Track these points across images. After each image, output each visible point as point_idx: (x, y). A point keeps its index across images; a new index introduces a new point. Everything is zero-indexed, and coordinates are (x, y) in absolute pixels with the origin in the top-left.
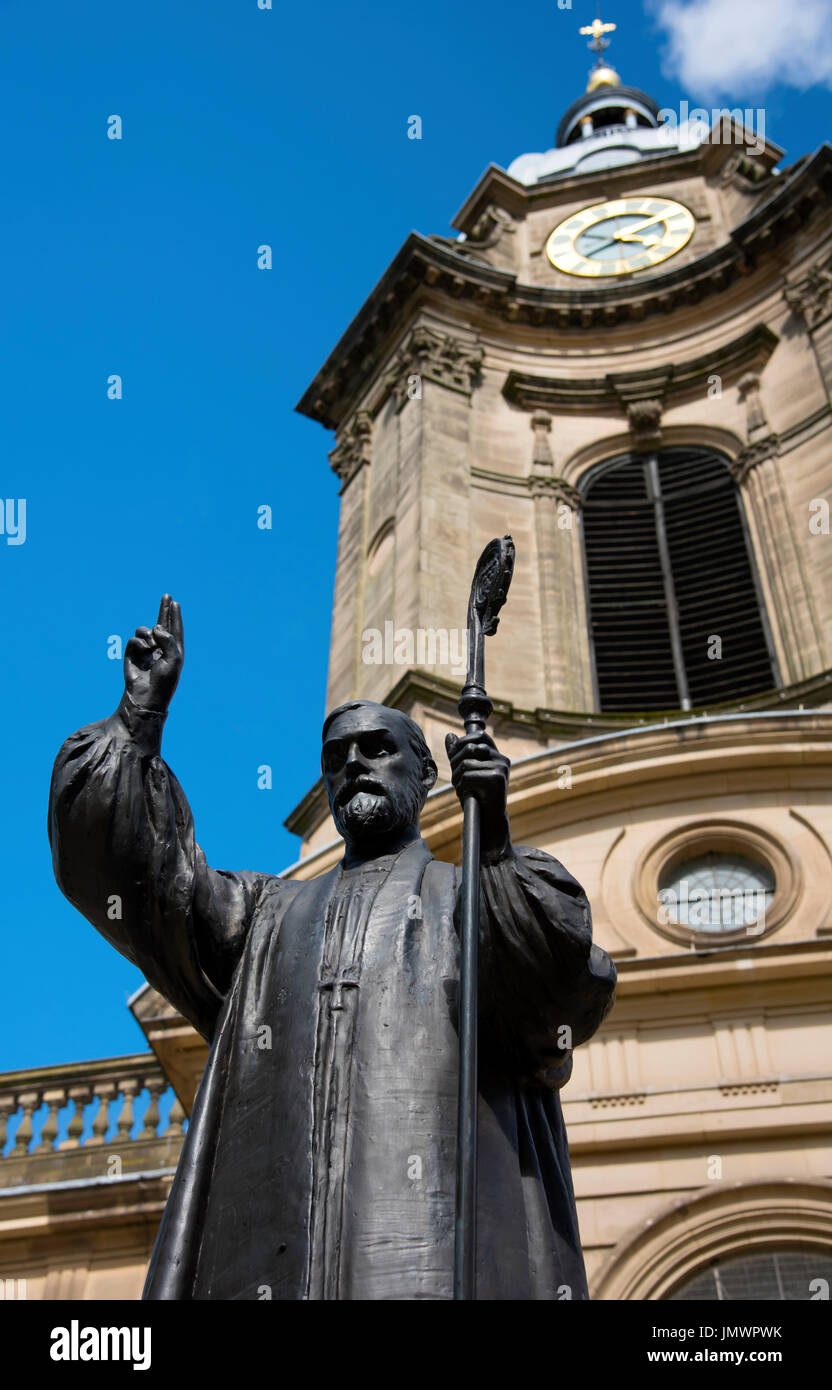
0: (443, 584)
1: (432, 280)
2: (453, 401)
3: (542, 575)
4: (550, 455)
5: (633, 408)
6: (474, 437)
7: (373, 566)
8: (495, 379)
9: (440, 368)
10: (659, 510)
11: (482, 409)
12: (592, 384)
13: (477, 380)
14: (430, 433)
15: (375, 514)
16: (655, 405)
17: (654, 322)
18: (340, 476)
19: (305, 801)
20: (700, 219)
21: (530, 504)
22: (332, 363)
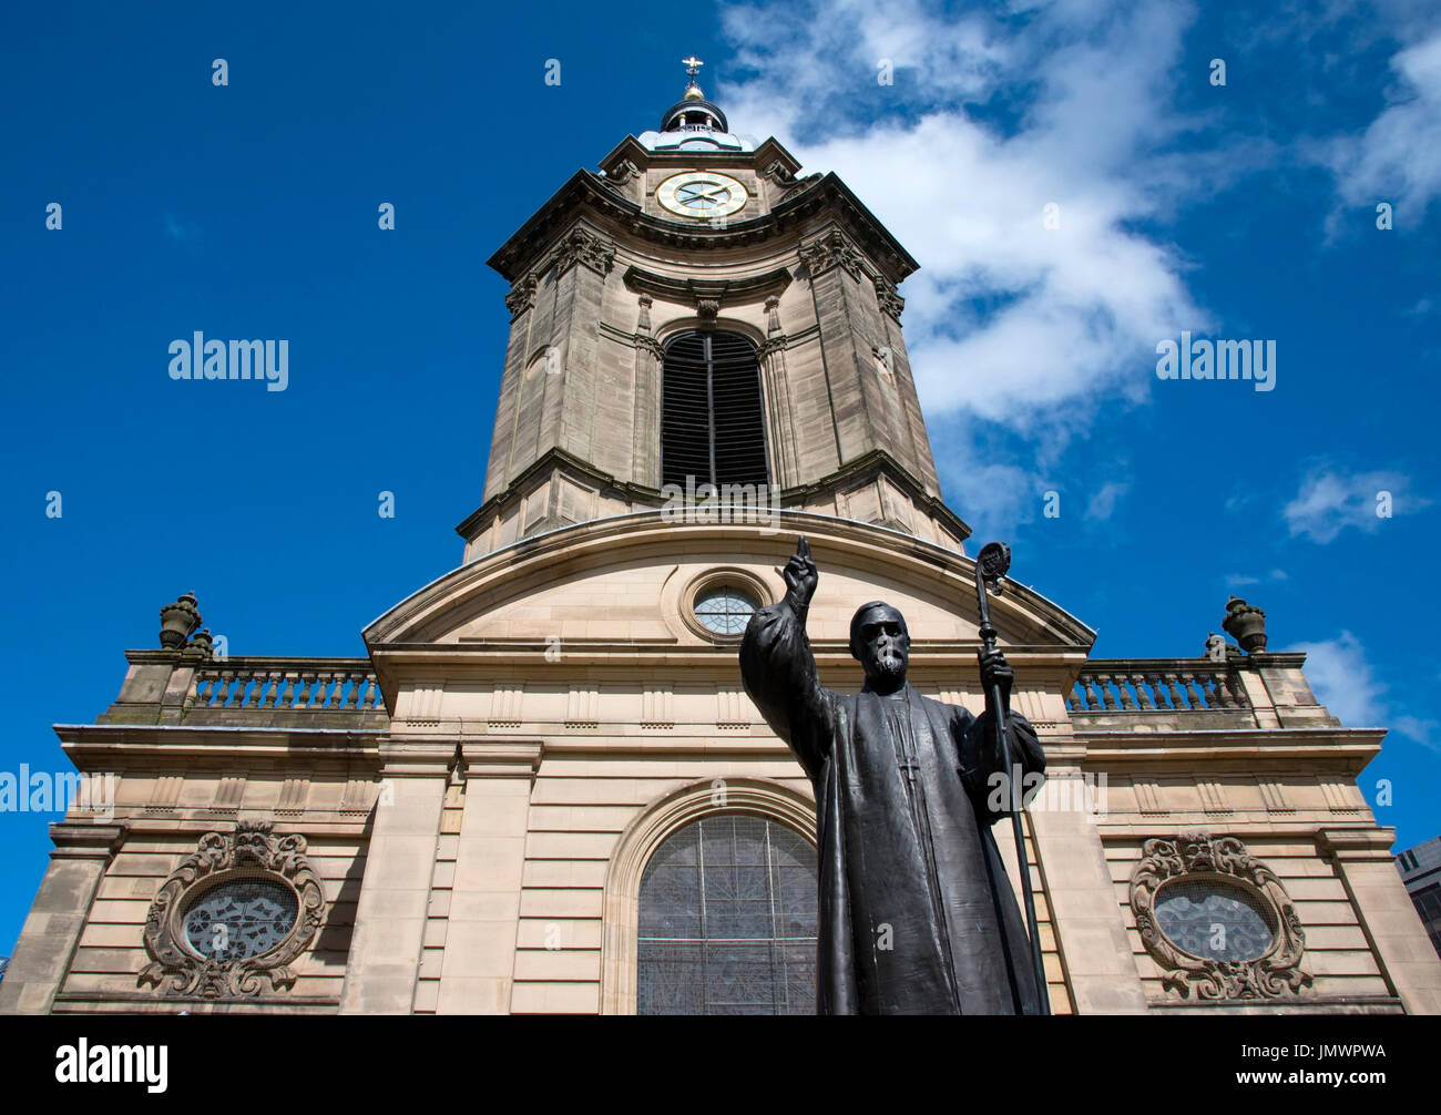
0: (577, 394)
1: (589, 200)
2: (594, 279)
3: (637, 398)
4: (649, 323)
5: (702, 303)
6: (604, 304)
7: (529, 374)
8: (621, 269)
9: (588, 256)
10: (710, 368)
11: (610, 286)
12: (679, 283)
13: (609, 268)
14: (578, 296)
15: (535, 341)
16: (715, 303)
17: (719, 252)
18: (512, 312)
19: (472, 517)
20: (751, 195)
21: (634, 351)
22: (516, 239)
